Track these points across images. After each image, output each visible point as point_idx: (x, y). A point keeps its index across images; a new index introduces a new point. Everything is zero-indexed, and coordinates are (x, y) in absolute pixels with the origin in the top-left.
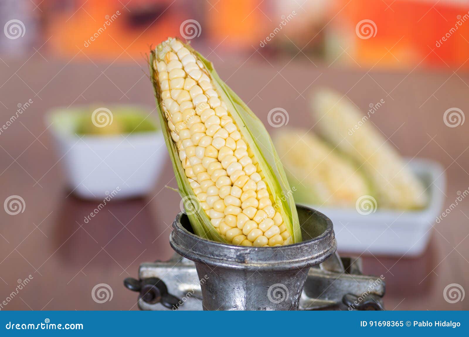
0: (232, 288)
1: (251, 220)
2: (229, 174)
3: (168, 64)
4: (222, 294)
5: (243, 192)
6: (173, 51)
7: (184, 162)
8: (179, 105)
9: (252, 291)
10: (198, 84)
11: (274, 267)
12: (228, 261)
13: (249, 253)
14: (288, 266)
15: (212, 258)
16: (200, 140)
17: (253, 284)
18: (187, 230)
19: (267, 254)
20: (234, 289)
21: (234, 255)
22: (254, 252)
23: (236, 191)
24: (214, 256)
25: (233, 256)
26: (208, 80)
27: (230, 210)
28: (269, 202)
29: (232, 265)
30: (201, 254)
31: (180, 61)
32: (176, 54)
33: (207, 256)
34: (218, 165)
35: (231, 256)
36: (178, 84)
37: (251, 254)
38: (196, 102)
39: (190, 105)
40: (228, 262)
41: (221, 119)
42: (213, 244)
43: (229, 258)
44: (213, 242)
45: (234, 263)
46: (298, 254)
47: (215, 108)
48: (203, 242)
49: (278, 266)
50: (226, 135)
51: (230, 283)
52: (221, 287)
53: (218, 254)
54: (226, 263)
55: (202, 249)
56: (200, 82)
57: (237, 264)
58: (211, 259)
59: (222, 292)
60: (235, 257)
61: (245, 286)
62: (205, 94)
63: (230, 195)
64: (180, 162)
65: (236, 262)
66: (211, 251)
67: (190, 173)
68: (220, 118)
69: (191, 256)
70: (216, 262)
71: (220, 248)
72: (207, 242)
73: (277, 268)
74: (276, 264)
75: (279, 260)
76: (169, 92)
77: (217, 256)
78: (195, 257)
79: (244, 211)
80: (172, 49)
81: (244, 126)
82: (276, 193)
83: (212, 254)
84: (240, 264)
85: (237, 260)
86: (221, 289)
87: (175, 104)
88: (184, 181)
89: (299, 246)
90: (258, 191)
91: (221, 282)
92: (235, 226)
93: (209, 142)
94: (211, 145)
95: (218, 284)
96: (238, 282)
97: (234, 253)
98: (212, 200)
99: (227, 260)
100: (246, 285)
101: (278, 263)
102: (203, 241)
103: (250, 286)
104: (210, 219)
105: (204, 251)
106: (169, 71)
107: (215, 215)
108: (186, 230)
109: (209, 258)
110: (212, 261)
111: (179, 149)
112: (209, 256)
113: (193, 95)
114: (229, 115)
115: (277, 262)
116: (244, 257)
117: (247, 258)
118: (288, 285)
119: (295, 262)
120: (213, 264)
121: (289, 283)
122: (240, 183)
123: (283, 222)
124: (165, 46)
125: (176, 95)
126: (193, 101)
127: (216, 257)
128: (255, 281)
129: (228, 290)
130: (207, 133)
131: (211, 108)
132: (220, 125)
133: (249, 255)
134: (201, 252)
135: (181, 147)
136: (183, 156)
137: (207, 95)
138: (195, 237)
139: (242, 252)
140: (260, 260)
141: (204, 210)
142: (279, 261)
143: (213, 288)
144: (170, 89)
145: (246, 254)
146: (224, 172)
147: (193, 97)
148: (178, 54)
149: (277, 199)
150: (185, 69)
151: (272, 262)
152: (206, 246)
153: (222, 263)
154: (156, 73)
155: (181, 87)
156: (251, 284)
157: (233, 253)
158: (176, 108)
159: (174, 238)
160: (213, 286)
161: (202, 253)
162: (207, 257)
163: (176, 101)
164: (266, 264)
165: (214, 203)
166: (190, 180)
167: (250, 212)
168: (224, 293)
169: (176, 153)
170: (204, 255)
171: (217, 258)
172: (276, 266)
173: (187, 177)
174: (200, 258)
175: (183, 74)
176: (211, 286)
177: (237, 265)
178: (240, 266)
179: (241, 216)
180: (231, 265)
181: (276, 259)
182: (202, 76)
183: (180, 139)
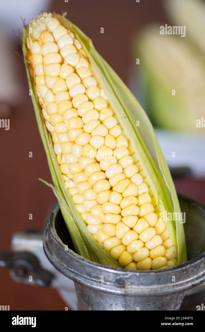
0: (110, 304)
1: (131, 229)
2: (108, 177)
3: (42, 46)
4: (99, 308)
5: (123, 198)
6: (48, 30)
7: (59, 157)
8: (55, 95)
9: (131, 308)
10: (75, 72)
11: (156, 292)
12: (107, 284)
13: (129, 278)
14: (171, 290)
15: (88, 279)
16: (77, 138)
17: (132, 302)
18: (63, 241)
19: (149, 279)
20: (112, 305)
21: (113, 279)
22: (135, 277)
23: (115, 197)
24: (91, 277)
25: (111, 280)
26: (86, 64)
27: (109, 219)
28: (151, 208)
29: (111, 290)
30: (76, 272)
31: (56, 42)
32: (51, 33)
33: (83, 275)
34: (97, 168)
35: (109, 279)
36: (54, 71)
37: (132, 279)
38: (73, 93)
39: (66, 97)
40: (106, 286)
41: (101, 114)
42: (91, 265)
43: (107, 282)
44: (90, 263)
45: (113, 287)
46: (183, 276)
47: (93, 100)
48: (79, 262)
49: (161, 292)
50: (105, 132)
51: (107, 299)
52: (98, 301)
53: (96, 276)
54: (104, 287)
55: (78, 268)
56: (77, 67)
57: (116, 288)
58: (88, 281)
59: (99, 306)
60: (114, 281)
61: (124, 304)
62: (83, 84)
63: (109, 201)
64: (55, 155)
65: (115, 286)
66: (88, 272)
67: (65, 169)
68: (99, 112)
69: (66, 273)
70: (93, 284)
71: (98, 271)
72: (84, 262)
73: (159, 293)
74: (158, 288)
75: (162, 284)
76: (43, 77)
77: (94, 277)
78: (70, 275)
79: (123, 220)
80: (48, 28)
81: (125, 117)
82: (159, 194)
83: (89, 275)
84: (119, 289)
85: (116, 284)
86: (98, 303)
87: (50, 93)
88: (59, 178)
89: (184, 268)
90: (140, 195)
91: (98, 297)
92: (114, 235)
93: (86, 141)
94: (89, 144)
95: (94, 297)
96: (116, 299)
97: (113, 277)
98: (89, 205)
99: (105, 284)
100: (125, 302)
101: (161, 288)
102: (80, 260)
103: (129, 303)
104: (87, 225)
105: (80, 270)
106: (44, 55)
107: (91, 221)
108: (61, 241)
109: (86, 278)
110: (89, 282)
111: (54, 142)
112: (86, 276)
113: (70, 84)
114: (109, 105)
115: (159, 286)
116: (124, 282)
117: (127, 283)
118: (170, 300)
119: (180, 284)
120: (90, 286)
121: (171, 298)
122: (120, 187)
123: (166, 229)
124: (40, 24)
125: (51, 83)
126: (70, 91)
127: (93, 279)
128: (135, 299)
129: (105, 305)
130: (85, 129)
131: (90, 100)
132: (98, 120)
133: (130, 280)
134: (76, 270)
135: (55, 139)
136: (58, 149)
137: (85, 84)
138: (71, 254)
139: (122, 276)
140: (142, 284)
141: (80, 214)
142: (162, 286)
143: (89, 300)
144: (44, 74)
145: (126, 278)
146: (102, 176)
147: (69, 87)
148: (54, 34)
149: (159, 203)
150: (61, 52)
151: (155, 287)
152: (83, 265)
153: (101, 286)
154: (30, 53)
155: (57, 75)
156: (130, 302)
157: (111, 277)
158: (50, 98)
159: (48, 242)
160: (89, 298)
161: (78, 272)
162: (83, 277)
163: (51, 89)
164: (148, 288)
165: (91, 208)
166: (65, 178)
167: (130, 221)
168: (101, 307)
169: (51, 145)
170: (80, 274)
171: (95, 279)
172: (159, 292)
173: (62, 174)
174: (76, 277)
175: (59, 60)
176: (87, 298)
177: (116, 290)
178: (119, 291)
179: (120, 225)
180: (109, 289)
181: (159, 284)
182: (79, 61)
183: (55, 131)
